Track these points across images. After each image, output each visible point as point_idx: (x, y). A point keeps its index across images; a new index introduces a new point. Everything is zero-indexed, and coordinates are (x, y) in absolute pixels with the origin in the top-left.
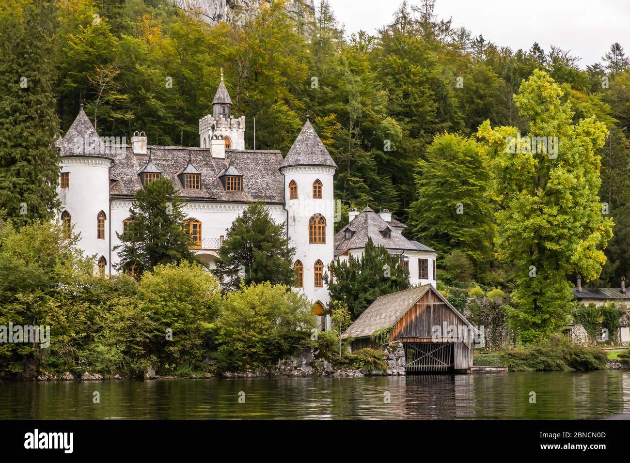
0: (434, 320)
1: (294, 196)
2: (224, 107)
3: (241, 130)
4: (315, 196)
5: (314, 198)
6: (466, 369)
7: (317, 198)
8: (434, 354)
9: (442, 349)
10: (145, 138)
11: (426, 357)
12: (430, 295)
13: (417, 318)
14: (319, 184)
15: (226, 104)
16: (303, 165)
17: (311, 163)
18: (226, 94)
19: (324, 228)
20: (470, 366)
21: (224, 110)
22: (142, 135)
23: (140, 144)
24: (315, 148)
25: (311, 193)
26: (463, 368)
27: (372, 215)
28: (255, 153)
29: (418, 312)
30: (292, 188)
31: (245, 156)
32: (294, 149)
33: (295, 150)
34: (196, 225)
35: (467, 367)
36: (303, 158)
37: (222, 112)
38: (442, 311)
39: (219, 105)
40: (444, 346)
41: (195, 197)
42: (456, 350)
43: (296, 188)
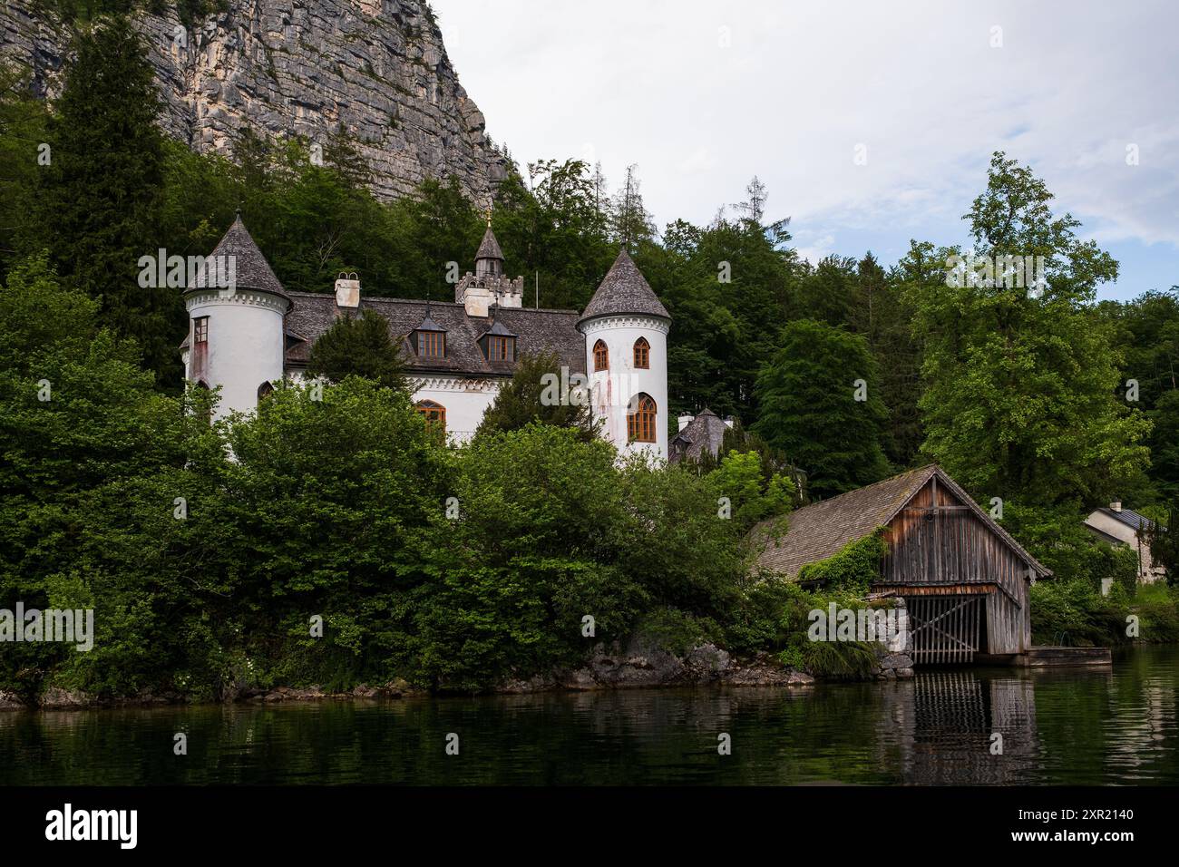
0: (943, 545)
1: (602, 364)
2: (492, 264)
3: (517, 296)
4: (637, 365)
5: (635, 367)
6: (1013, 656)
7: (641, 368)
8: (944, 625)
9: (959, 610)
10: (356, 283)
11: (925, 630)
12: (934, 491)
13: (903, 541)
14: (644, 344)
15: (495, 259)
16: (618, 314)
17: (630, 310)
18: (495, 244)
19: (652, 416)
20: (1025, 648)
21: (492, 268)
22: (353, 278)
23: (348, 291)
24: (636, 288)
25: (632, 361)
26: (1008, 651)
27: (713, 420)
28: (537, 312)
29: (905, 528)
30: (598, 354)
31: (522, 316)
32: (602, 291)
33: (603, 294)
34: (435, 413)
35: (1017, 650)
36: (617, 303)
37: (489, 270)
38: (959, 526)
39: (485, 261)
40: (963, 603)
41: (435, 368)
42: (990, 610)
43: (605, 353)
